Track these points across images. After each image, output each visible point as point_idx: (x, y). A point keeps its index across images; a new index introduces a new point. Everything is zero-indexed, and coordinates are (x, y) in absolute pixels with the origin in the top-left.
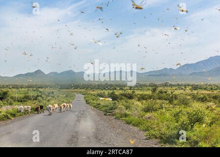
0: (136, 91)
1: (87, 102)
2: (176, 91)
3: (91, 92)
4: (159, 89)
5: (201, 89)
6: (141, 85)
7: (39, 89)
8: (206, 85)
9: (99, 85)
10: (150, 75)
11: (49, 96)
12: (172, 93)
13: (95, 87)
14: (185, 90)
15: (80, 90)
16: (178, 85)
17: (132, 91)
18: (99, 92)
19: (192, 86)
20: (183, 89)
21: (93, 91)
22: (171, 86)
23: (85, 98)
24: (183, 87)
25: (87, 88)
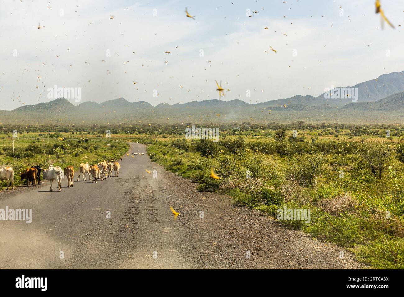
0: (244, 137)
1: (151, 157)
2: (320, 138)
3: (160, 139)
4: (289, 133)
5: (368, 134)
6: (253, 127)
7: (62, 133)
8: (376, 126)
9: (174, 127)
10: (270, 108)
11: (78, 146)
12: (313, 141)
13: (166, 129)
14: (337, 136)
15: (139, 136)
16: (323, 126)
17: (237, 137)
18: (175, 139)
19: (350, 127)
20: (332, 133)
21: (164, 137)
22: (311, 127)
23: (148, 150)
24: (334, 130)
25: (151, 133)
